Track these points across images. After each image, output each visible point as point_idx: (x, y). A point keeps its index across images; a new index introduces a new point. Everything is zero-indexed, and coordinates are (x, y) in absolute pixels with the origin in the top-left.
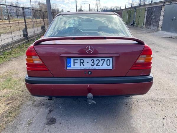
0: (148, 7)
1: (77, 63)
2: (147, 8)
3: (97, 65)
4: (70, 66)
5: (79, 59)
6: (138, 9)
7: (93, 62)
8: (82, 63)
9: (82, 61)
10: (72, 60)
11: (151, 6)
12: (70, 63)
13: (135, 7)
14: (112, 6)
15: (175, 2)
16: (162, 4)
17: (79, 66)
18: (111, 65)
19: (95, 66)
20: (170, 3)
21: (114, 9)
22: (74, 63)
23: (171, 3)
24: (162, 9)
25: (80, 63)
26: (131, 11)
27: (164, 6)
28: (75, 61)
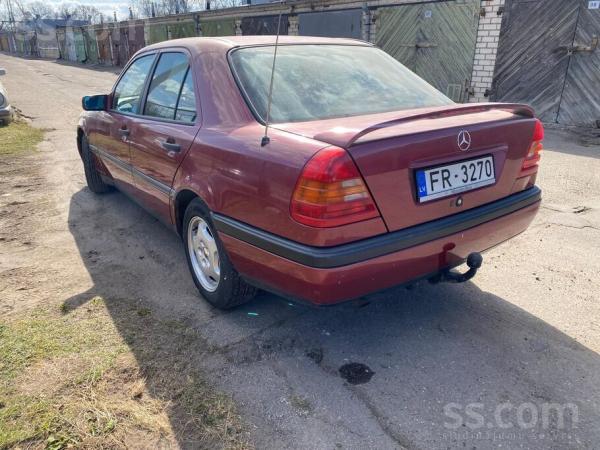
0: (243, 15)
1: (437, 181)
2: (239, 18)
3: (472, 180)
4: (425, 194)
5: (440, 169)
6: (206, 22)
7: (465, 173)
8: (447, 179)
9: (446, 174)
10: (427, 173)
11: (251, 15)
12: (424, 184)
13: (194, 14)
14: (69, 5)
15: (325, 6)
16: (289, 11)
17: (442, 189)
18: (492, 176)
19: (469, 182)
20: (310, 10)
21: (75, 13)
22: (433, 182)
23: (313, 7)
24: (289, 25)
25: (444, 179)
26: (181, 28)
27: (293, 15)
28: (435, 177)
